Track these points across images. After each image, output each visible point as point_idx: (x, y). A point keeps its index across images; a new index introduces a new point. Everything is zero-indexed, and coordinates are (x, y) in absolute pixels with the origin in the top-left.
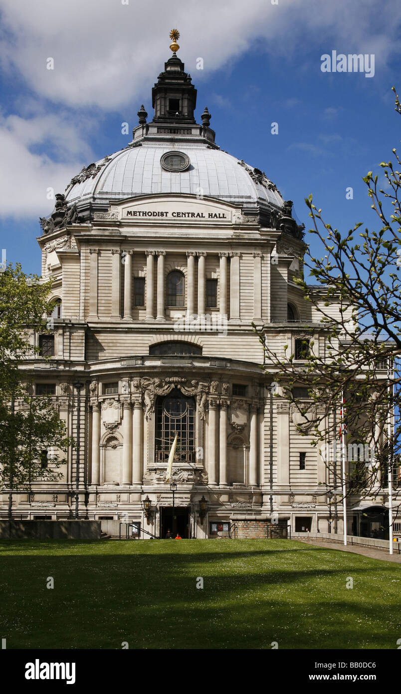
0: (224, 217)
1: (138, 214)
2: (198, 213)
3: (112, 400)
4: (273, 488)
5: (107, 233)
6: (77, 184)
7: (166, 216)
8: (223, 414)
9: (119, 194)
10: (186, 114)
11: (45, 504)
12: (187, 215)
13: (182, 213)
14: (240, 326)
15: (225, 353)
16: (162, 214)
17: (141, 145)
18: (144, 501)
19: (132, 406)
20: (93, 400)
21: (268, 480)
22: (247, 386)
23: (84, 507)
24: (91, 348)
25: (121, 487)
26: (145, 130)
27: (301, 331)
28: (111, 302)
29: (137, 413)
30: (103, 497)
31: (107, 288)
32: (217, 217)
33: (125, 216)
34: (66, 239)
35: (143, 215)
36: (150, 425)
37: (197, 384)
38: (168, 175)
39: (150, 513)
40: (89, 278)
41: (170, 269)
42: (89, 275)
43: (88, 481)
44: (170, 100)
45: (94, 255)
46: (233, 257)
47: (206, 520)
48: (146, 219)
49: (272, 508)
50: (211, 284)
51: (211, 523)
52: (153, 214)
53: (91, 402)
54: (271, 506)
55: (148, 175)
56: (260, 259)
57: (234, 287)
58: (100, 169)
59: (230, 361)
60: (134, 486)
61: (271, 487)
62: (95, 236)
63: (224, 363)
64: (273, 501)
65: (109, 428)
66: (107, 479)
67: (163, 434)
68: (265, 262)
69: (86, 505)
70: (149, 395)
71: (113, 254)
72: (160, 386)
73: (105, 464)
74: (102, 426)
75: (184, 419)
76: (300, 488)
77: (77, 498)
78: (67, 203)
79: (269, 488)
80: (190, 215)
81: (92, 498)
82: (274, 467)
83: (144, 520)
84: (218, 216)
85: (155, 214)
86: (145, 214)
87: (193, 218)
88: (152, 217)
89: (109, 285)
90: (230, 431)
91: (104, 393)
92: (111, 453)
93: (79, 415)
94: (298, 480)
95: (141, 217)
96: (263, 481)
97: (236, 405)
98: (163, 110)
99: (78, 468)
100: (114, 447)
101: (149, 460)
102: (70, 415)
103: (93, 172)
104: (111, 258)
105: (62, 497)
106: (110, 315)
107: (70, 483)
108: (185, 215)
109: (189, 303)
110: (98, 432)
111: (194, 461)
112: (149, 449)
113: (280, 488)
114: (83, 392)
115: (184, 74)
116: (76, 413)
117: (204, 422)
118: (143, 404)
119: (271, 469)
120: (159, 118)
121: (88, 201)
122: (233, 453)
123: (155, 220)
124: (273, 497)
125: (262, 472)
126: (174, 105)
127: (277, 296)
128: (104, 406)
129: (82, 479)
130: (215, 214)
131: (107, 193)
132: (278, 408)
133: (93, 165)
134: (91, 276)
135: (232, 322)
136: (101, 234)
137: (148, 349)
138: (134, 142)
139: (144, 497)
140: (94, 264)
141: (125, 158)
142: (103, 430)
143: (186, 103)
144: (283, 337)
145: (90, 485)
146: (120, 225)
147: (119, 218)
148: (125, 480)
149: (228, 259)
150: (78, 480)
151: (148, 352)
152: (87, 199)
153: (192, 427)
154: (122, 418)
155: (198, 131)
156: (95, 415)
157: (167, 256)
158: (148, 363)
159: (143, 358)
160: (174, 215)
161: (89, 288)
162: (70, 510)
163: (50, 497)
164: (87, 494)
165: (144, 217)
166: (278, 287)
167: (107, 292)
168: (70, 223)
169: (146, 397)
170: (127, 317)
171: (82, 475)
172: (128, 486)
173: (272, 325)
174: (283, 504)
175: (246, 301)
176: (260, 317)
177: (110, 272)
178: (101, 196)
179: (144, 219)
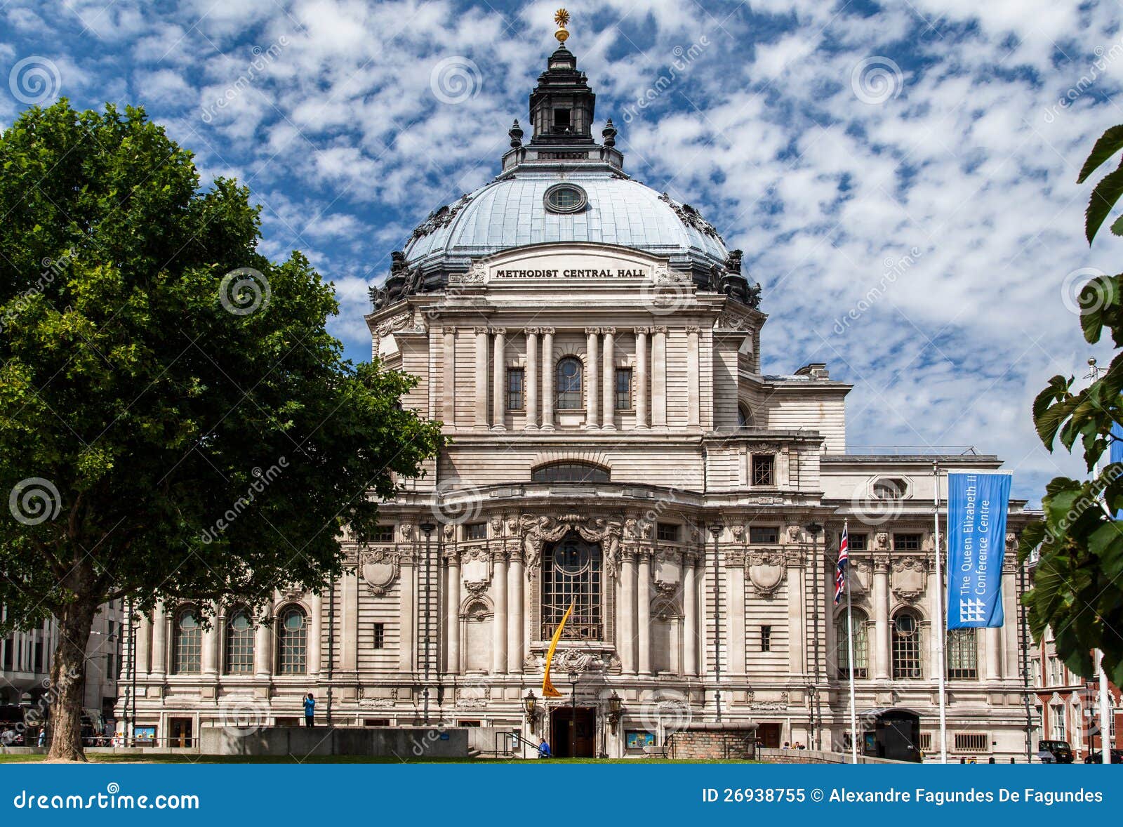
0: (641, 276)
1: (513, 274)
2: (603, 271)
3: (477, 550)
4: (721, 679)
5: (468, 303)
6: (422, 237)
7: (555, 276)
8: (643, 569)
9: (483, 248)
10: (580, 130)
11: (378, 703)
12: (585, 274)
13: (579, 271)
14: (667, 436)
15: (646, 477)
16: (549, 274)
17: (513, 178)
18: (526, 699)
19: (506, 556)
20: (449, 549)
21: (712, 668)
22: (680, 525)
23: (437, 707)
24: (444, 472)
25: (491, 678)
26: (520, 155)
27: (762, 443)
28: (474, 404)
29: (514, 567)
30: (465, 693)
31: (468, 384)
32: (631, 276)
33: (493, 277)
34: (407, 316)
35: (521, 276)
36: (534, 586)
37: (605, 523)
38: (555, 218)
39: (534, 717)
40: (441, 370)
41: (562, 354)
42: (441, 365)
43: (442, 668)
44: (556, 111)
45: (449, 337)
46: (655, 334)
47: (621, 726)
48: (526, 282)
49: (719, 711)
50: (623, 374)
51: (627, 732)
52: (536, 273)
53: (447, 551)
54: (718, 706)
55: (525, 219)
56: (696, 335)
57: (658, 379)
58: (456, 213)
59: (654, 488)
60: (510, 676)
61: (718, 677)
62: (451, 308)
63: (645, 491)
64: (721, 699)
65: (473, 590)
66: (471, 666)
67: (554, 599)
68: (705, 340)
69: (440, 704)
70: (532, 540)
71: (477, 334)
72: (548, 527)
73: (467, 643)
74: (463, 587)
75: (585, 576)
76: (762, 680)
77: (427, 694)
78: (409, 264)
79: (714, 679)
80: (591, 274)
81: (448, 693)
82: (721, 648)
83: (526, 728)
84: (633, 274)
85: (538, 274)
86: (524, 274)
87: (595, 278)
88: (534, 279)
89: (472, 379)
90: (655, 593)
91: (464, 538)
92: (475, 627)
93: (428, 572)
94: (760, 668)
95: (518, 279)
96: (704, 669)
97: (663, 554)
98: (546, 126)
99: (427, 649)
100: (481, 619)
101: (534, 638)
102: (416, 572)
103: (445, 218)
104: (474, 341)
105: (404, 693)
106: (473, 424)
107: (415, 671)
108: (583, 273)
109: (590, 404)
110: (457, 596)
111: (600, 638)
112: (534, 621)
113: (732, 679)
114: (434, 538)
115: (577, 72)
116: (424, 568)
117: (615, 579)
118: (522, 554)
119: (717, 651)
120: (540, 137)
121: (439, 260)
122: (659, 627)
123: (538, 282)
124: (721, 693)
125: (704, 655)
126: (563, 117)
127: (722, 392)
128: (465, 558)
129: (433, 666)
130: (629, 271)
131: (465, 248)
132: (726, 559)
133: (445, 209)
134: (446, 367)
135: (656, 431)
136: (459, 305)
137: (530, 472)
138: (503, 173)
139: (526, 693)
140: (448, 349)
141: (493, 195)
142: (465, 594)
143: (579, 114)
144: (733, 452)
145: (446, 674)
146: (487, 291)
147: (486, 282)
148: (497, 666)
149: (649, 338)
150: (427, 667)
151: (529, 477)
152: (437, 258)
153: (596, 588)
154: (492, 576)
155: (599, 153)
156: (452, 571)
157: (558, 335)
158: (530, 494)
159: (523, 486)
160: (567, 274)
161: (442, 385)
162: (416, 711)
163: (387, 692)
164: (441, 688)
165: (523, 279)
166: (724, 378)
167: (468, 389)
168: (412, 293)
169: (528, 544)
170: (499, 428)
171: (432, 659)
172: (502, 676)
173: (716, 434)
174: (737, 704)
175: (677, 399)
176: (698, 423)
177: (473, 360)
178: (456, 253)
179: (521, 282)
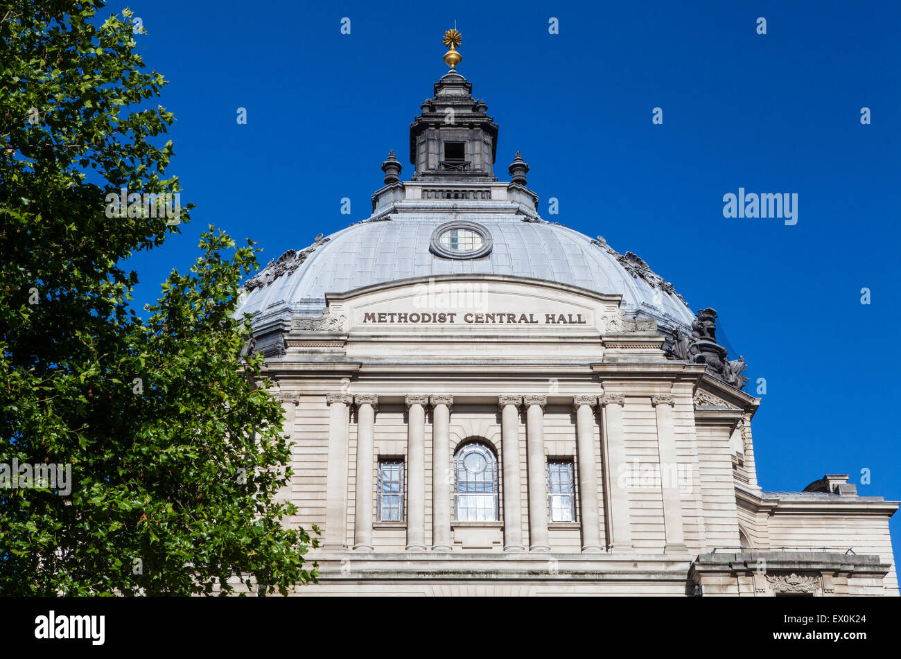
0: (580, 322)
1: (388, 318)
2: (523, 315)
5: (318, 358)
6: (256, 289)
7: (452, 321)
10: (479, 167)
12: (497, 319)
13: (488, 315)
14: (635, 562)
16: (442, 319)
17: (388, 219)
26: (398, 193)
27: (789, 572)
28: (324, 511)
31: (316, 481)
32: (565, 322)
33: (359, 321)
35: (400, 321)
41: (463, 437)
44: (446, 143)
46: (604, 405)
48: (407, 329)
50: (559, 468)
52: (424, 318)
58: (305, 258)
62: (292, 363)
68: (683, 415)
71: (329, 403)
80: (505, 319)
84: (568, 320)
85: (427, 318)
86: (405, 318)
87: (512, 325)
88: (419, 324)
89: (321, 473)
95: (396, 324)
98: (432, 162)
103: (289, 265)
104: (327, 413)
108: (493, 318)
109: (509, 512)
120: (425, 175)
123: (426, 329)
130: (562, 316)
131: (318, 301)
133: (292, 254)
135: (616, 554)
136: (304, 359)
143: (477, 147)
144: (744, 588)
146: (348, 341)
147: (345, 330)
149: (597, 410)
152: (276, 314)
155: (505, 192)
157: (458, 406)
160: (469, 318)
165: (403, 325)
167: (314, 488)
170: (362, 550)
175: (645, 505)
176: (681, 541)
177: (325, 443)
178: (304, 307)
179: (401, 329)
